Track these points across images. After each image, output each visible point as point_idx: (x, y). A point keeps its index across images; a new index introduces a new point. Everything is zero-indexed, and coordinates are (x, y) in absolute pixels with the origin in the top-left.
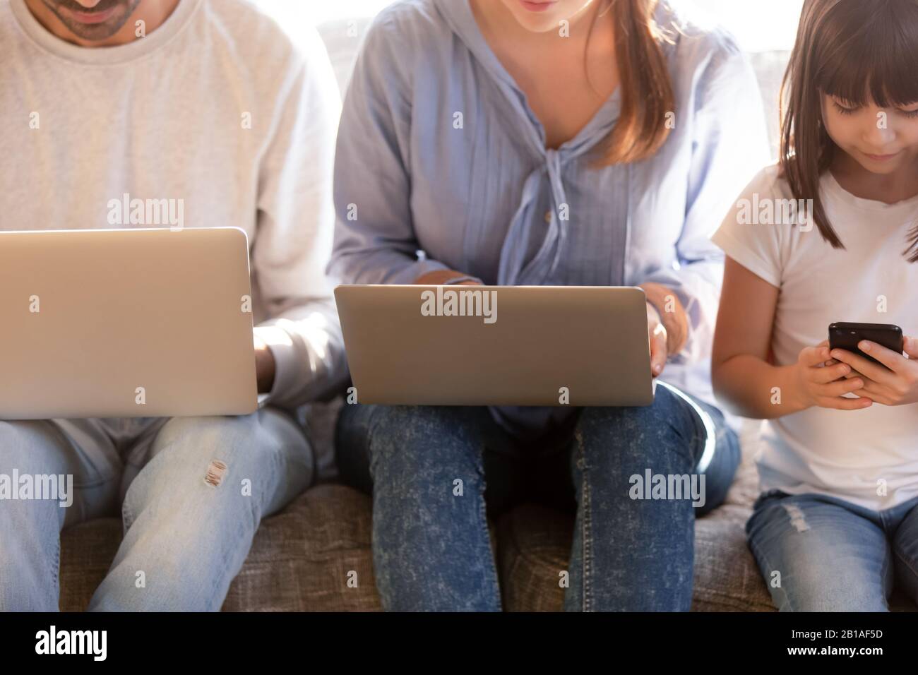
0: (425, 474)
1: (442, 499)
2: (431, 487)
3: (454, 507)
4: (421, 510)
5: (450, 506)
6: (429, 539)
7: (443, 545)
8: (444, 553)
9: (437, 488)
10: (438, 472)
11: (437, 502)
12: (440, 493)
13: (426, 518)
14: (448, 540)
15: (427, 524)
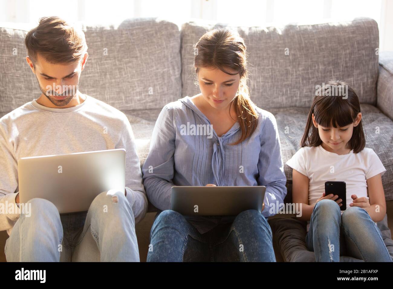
0: (169, 230)
1: (172, 239)
2: (170, 234)
3: (176, 242)
4: (165, 240)
5: (175, 242)
6: (166, 248)
7: (170, 251)
8: (169, 254)
9: (172, 235)
10: (173, 231)
11: (171, 239)
12: (172, 237)
13: (166, 243)
14: (171, 251)
15: (166, 244)
